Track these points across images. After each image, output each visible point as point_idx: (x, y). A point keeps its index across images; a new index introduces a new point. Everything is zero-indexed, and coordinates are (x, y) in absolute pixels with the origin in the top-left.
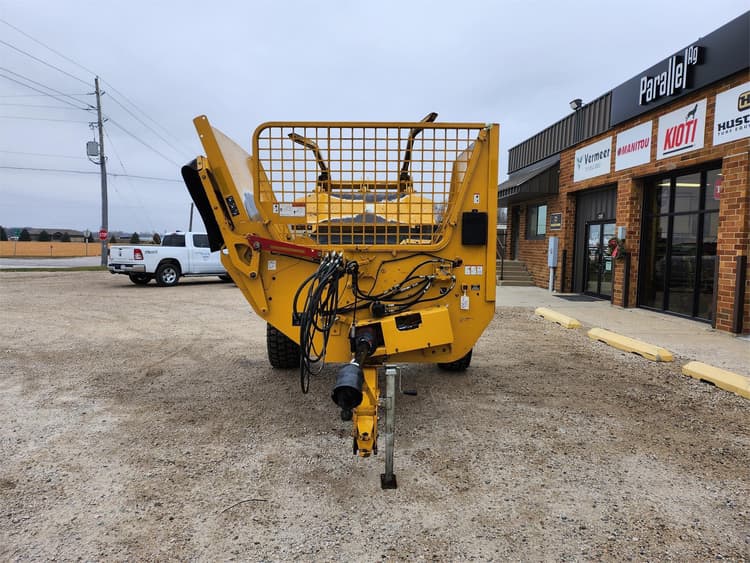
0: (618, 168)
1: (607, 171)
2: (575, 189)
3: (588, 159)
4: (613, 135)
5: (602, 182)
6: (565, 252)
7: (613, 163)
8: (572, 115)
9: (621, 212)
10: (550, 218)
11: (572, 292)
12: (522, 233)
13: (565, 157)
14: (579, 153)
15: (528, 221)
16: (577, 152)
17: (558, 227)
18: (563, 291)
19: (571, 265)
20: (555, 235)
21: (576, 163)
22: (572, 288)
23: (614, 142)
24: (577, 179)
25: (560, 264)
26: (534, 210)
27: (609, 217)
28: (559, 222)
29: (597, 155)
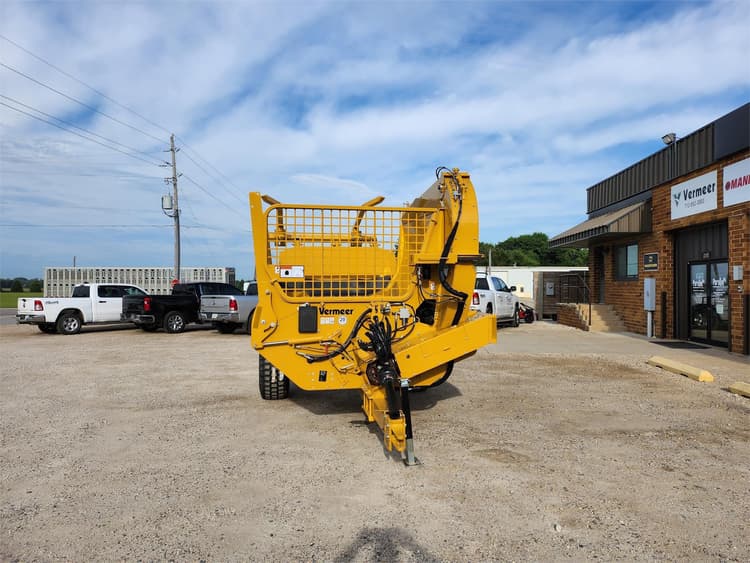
0: (727, 203)
1: (714, 206)
2: (673, 227)
3: (688, 195)
4: (718, 168)
5: (708, 218)
6: (664, 295)
7: (720, 198)
8: (664, 150)
9: (735, 250)
10: (643, 259)
11: (675, 337)
12: (608, 274)
13: (658, 194)
14: (675, 189)
15: (614, 262)
16: (673, 188)
17: (656, 268)
18: (664, 337)
19: (672, 308)
20: (651, 277)
21: (673, 199)
22: (675, 333)
23: (720, 176)
24: (674, 216)
25: (659, 308)
26: (623, 250)
27: (717, 255)
28: (655, 261)
29: (698, 190)
